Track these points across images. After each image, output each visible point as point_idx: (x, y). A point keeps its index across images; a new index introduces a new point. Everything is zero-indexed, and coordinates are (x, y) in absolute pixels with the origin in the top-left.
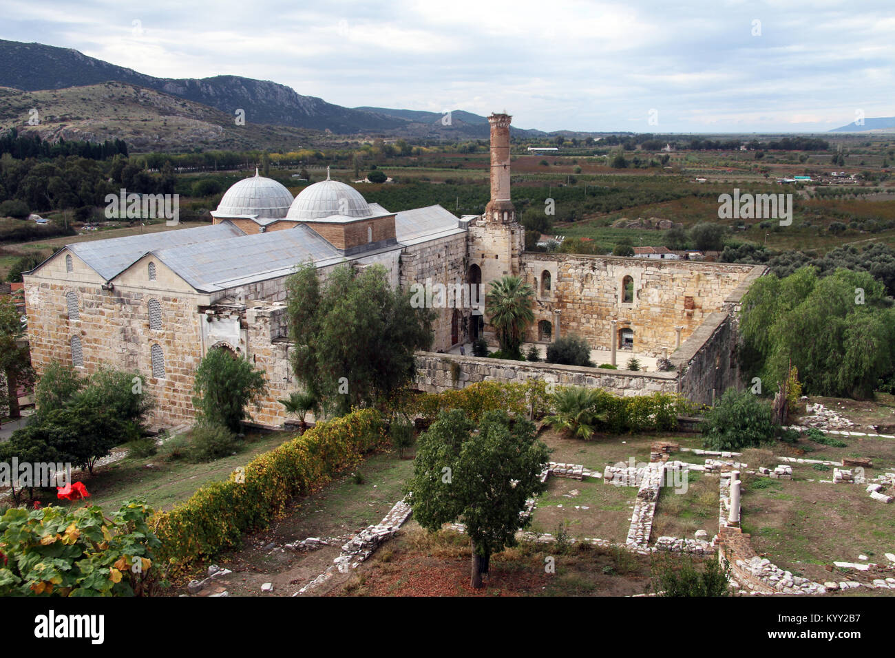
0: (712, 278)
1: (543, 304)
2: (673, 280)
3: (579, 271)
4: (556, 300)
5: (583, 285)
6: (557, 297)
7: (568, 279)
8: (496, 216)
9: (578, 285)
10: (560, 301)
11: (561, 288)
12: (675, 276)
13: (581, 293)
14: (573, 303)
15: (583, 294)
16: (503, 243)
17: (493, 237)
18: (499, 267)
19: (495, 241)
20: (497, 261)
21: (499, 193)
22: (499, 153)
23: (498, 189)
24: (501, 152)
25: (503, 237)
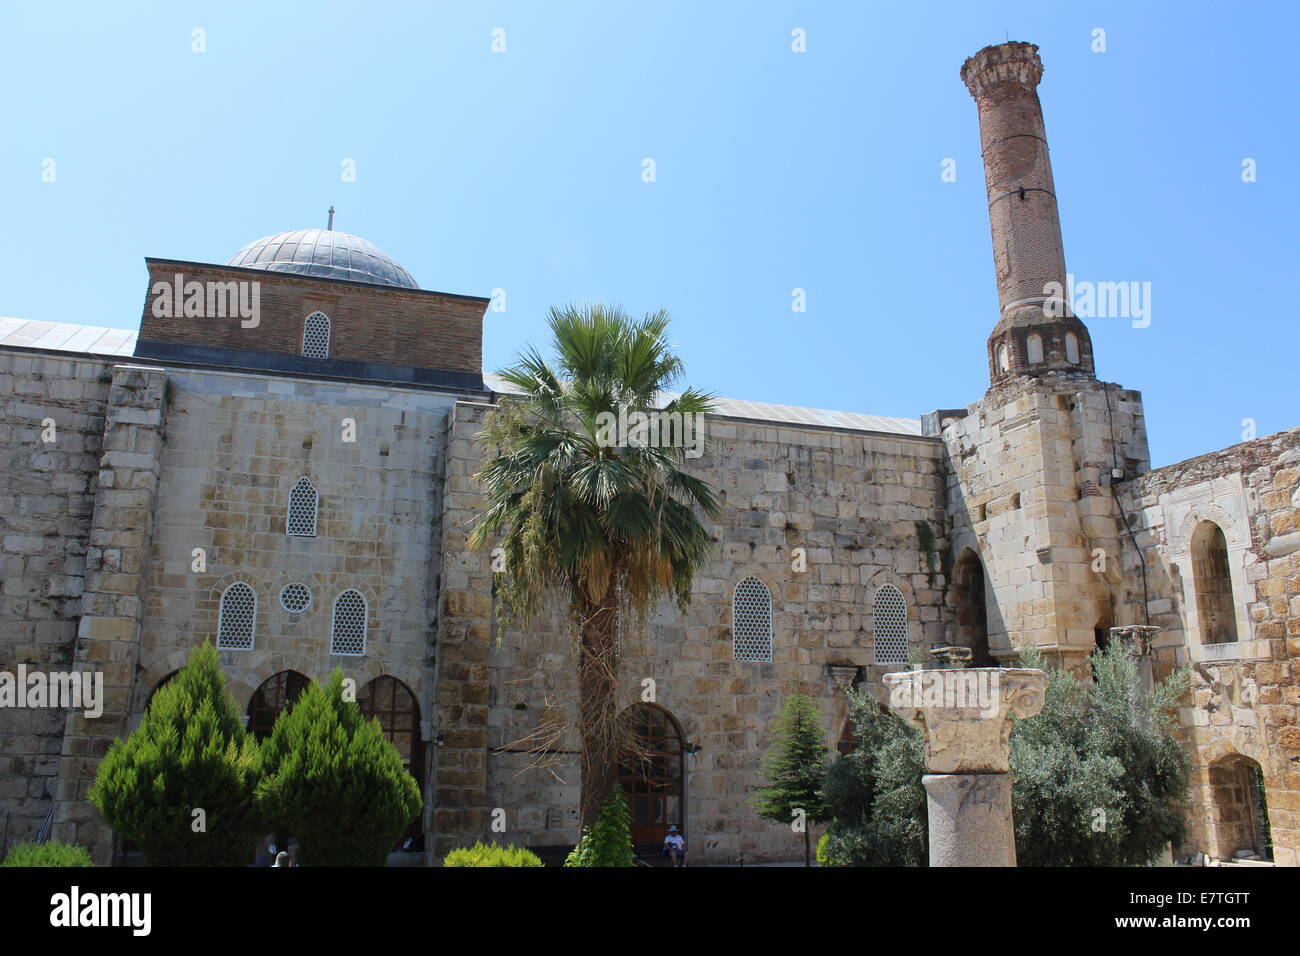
1: (1216, 674)
4: (1264, 649)
8: (1005, 355)
11: (1274, 588)
16: (1028, 442)
17: (1001, 435)
18: (1027, 539)
19: (1007, 447)
20: (1017, 517)
21: (1010, 281)
22: (997, 159)
23: (1006, 271)
24: (1002, 153)
25: (1025, 421)
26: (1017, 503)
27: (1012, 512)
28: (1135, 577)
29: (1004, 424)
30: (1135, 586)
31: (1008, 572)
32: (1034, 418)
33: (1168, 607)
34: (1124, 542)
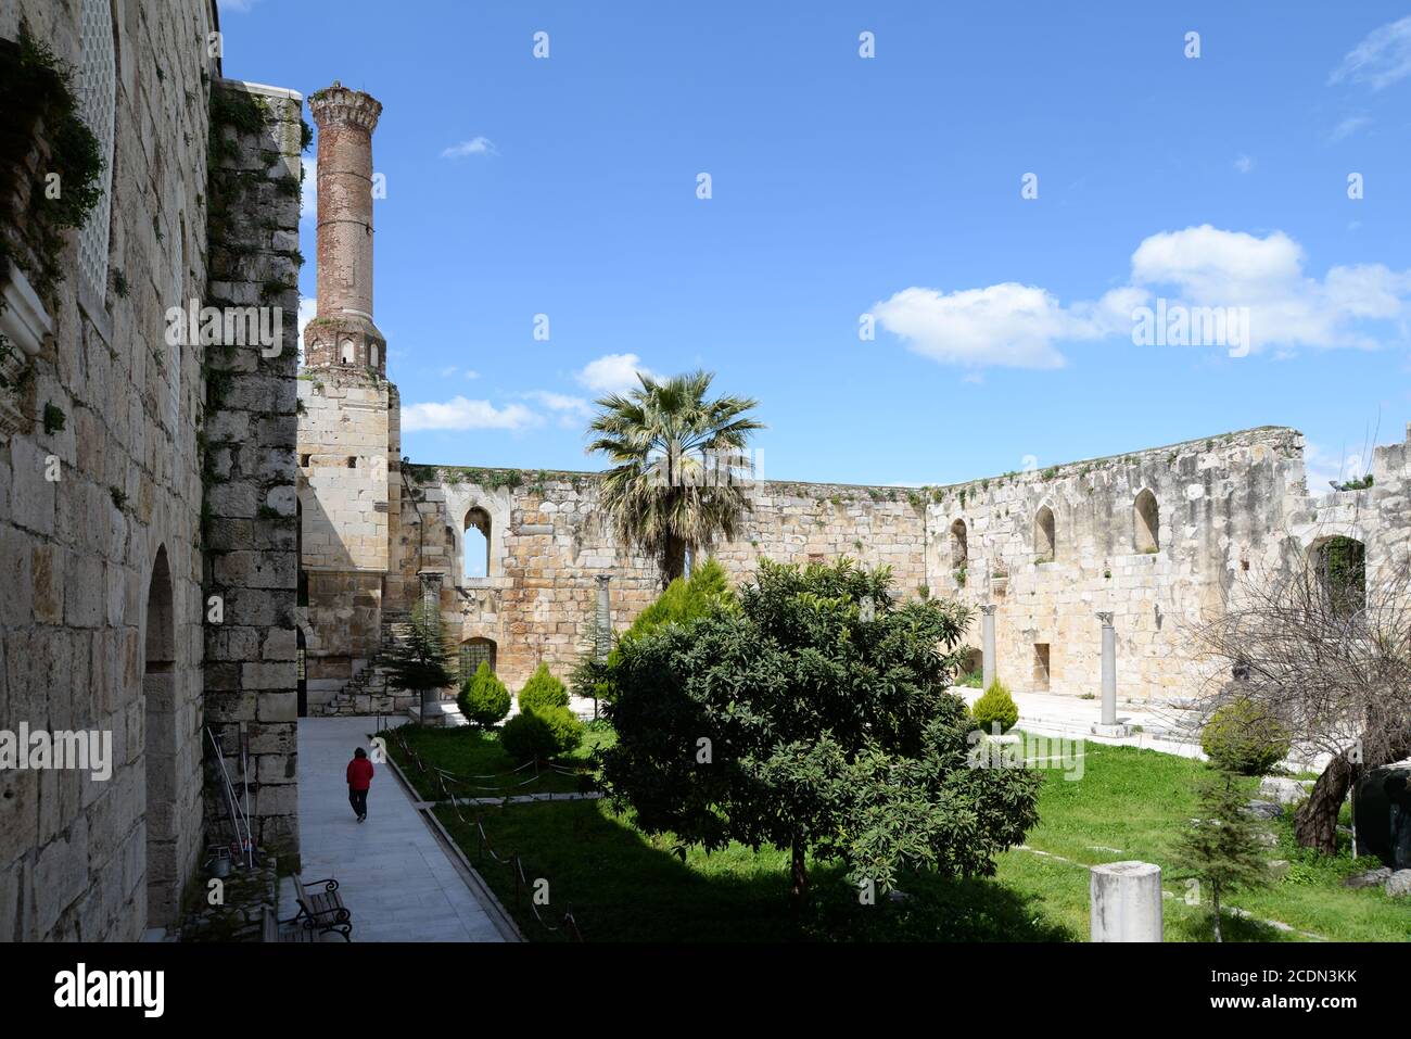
0: (858, 513)
1: (473, 594)
2: (784, 520)
3: (568, 507)
4: (509, 582)
5: (579, 541)
6: (511, 574)
7: (538, 527)
8: (349, 351)
9: (566, 541)
10: (519, 586)
11: (520, 552)
12: (786, 511)
13: (574, 560)
14: (555, 585)
15: (580, 561)
16: (372, 423)
17: (340, 409)
18: (361, 492)
19: (345, 419)
20: (353, 474)
21: (352, 292)
22: (355, 188)
23: (351, 282)
24: (360, 187)
25: (371, 407)
26: (352, 462)
27: (346, 469)
28: (413, 530)
29: (344, 401)
30: (412, 535)
31: (335, 511)
32: (381, 408)
33: (441, 552)
34: (406, 506)
